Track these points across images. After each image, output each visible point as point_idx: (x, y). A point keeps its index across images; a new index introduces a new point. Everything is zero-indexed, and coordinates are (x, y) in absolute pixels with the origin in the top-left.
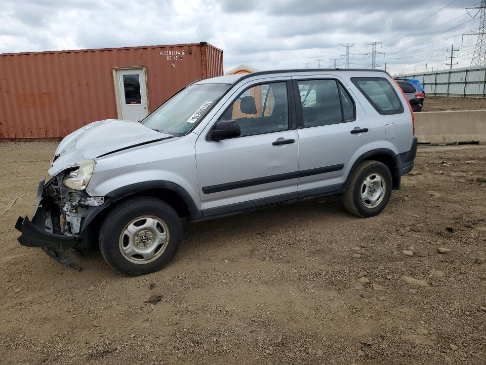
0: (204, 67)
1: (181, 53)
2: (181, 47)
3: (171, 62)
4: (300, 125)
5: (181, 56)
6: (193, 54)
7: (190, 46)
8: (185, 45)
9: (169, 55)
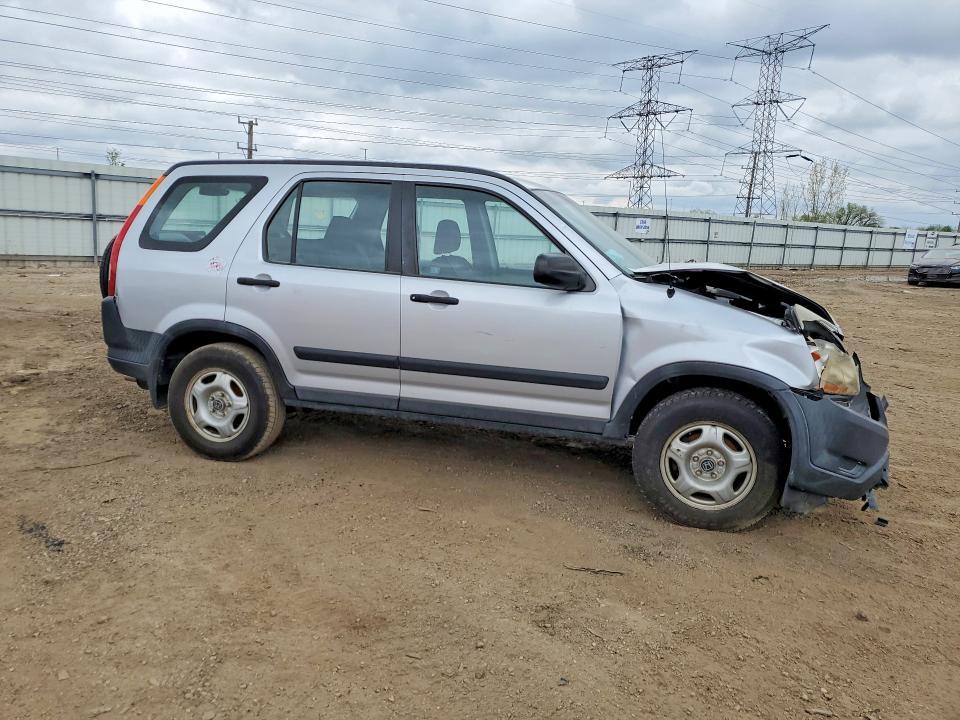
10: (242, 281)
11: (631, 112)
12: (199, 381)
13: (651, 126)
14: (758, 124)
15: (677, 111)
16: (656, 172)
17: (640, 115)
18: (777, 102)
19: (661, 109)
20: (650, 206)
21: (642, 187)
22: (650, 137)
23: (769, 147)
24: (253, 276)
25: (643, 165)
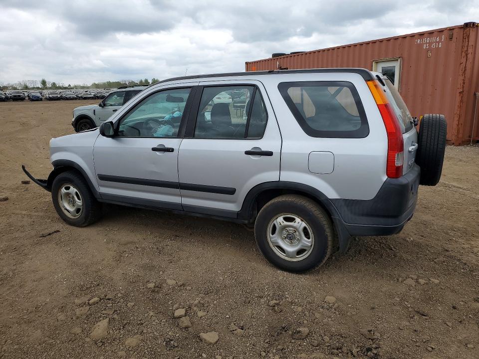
0: (463, 54)
1: (441, 39)
2: (441, 31)
3: (427, 51)
4: (190, 135)
5: (439, 43)
6: (454, 39)
7: (451, 29)
8: (446, 29)
9: (427, 43)
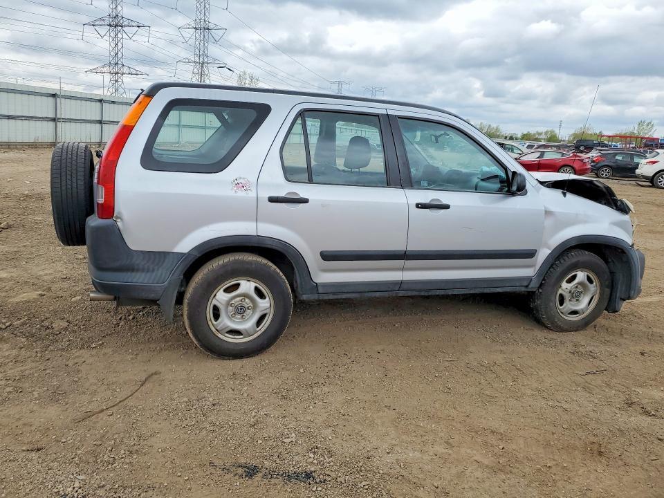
10: (272, 200)
11: (102, 23)
12: (222, 290)
13: (119, 35)
14: (197, 43)
15: (139, 27)
16: (125, 70)
17: (110, 25)
18: (208, 29)
19: (126, 23)
20: (124, 95)
21: (116, 81)
22: (119, 44)
23: (206, 60)
24: (282, 194)
25: (116, 64)
